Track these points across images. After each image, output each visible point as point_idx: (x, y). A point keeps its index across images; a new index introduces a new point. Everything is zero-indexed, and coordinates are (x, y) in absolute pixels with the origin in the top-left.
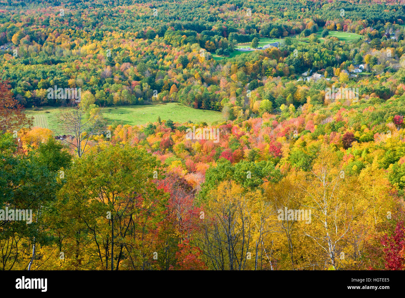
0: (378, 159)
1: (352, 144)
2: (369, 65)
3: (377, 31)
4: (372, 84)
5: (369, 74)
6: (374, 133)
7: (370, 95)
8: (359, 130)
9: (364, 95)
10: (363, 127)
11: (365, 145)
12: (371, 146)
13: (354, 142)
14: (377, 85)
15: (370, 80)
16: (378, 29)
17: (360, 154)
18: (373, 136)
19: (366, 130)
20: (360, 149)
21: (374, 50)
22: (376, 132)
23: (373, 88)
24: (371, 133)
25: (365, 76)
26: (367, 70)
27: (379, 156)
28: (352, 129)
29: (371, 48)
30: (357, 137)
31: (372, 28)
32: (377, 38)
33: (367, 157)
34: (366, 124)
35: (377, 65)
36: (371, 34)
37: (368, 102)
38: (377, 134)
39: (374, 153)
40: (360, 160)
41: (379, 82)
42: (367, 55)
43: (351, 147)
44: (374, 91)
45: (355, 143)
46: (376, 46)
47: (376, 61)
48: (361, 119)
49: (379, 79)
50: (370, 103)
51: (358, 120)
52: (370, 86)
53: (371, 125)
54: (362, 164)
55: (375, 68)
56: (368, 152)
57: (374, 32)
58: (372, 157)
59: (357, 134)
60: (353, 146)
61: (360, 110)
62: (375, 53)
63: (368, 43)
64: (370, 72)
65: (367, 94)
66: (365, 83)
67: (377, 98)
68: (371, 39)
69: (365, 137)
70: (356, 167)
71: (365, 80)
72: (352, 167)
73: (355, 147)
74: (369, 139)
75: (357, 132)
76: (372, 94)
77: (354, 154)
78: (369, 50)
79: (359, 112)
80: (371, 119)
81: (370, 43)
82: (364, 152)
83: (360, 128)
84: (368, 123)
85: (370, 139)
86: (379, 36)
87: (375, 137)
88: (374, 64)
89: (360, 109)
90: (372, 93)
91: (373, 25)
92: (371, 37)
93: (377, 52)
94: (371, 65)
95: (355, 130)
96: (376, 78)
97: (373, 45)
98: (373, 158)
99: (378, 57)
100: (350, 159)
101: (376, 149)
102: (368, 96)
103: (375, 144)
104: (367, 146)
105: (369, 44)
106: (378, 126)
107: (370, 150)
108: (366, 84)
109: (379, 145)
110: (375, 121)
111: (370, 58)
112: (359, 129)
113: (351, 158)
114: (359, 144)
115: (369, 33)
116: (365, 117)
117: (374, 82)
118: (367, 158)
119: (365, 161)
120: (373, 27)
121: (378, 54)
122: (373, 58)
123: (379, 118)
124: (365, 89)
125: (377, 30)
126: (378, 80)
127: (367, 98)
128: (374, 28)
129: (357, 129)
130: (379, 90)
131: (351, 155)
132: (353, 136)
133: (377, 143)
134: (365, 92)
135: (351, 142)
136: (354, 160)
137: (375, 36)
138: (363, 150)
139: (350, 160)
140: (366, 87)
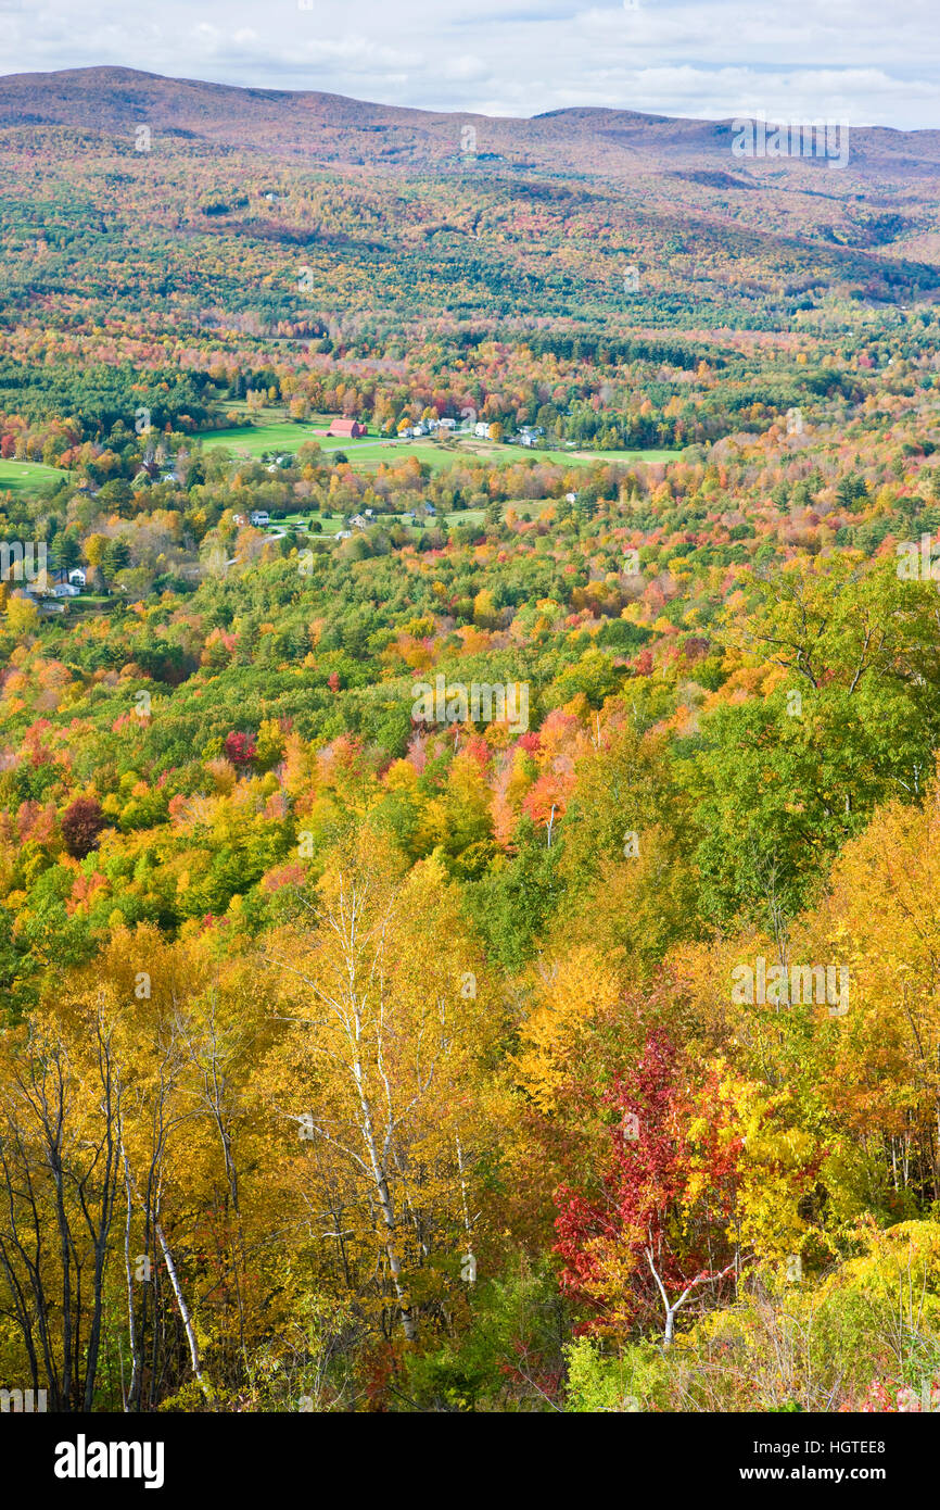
0: (191, 884)
1: (100, 837)
2: (100, 570)
3: (117, 457)
4: (123, 633)
5: (104, 600)
6: (167, 798)
7: (119, 671)
8: (113, 791)
9: (99, 673)
10: (127, 778)
11: (143, 840)
12: (164, 841)
13: (105, 831)
14: (139, 637)
15: (114, 620)
16: (118, 447)
17: (129, 871)
18: (164, 808)
19: (140, 788)
20: (127, 854)
21: (114, 519)
22: (172, 791)
23: (129, 648)
24: (158, 798)
25: (92, 607)
26: (98, 586)
27: (194, 871)
28: (91, 788)
29: (102, 514)
30: (110, 815)
31: (99, 447)
32: (117, 480)
33: (153, 879)
34: (134, 769)
35: (127, 571)
36: (96, 467)
37: (119, 695)
38: (179, 799)
39: (176, 863)
40: (132, 890)
41: (146, 627)
42: (93, 536)
43: (96, 848)
44: (133, 657)
45: (107, 836)
46: (117, 505)
47: (122, 557)
48: (118, 751)
49: (143, 616)
50: (126, 699)
51: (106, 756)
52: (118, 642)
53: (155, 769)
54: (140, 904)
55: (123, 579)
56: (154, 862)
57: (105, 458)
58: (169, 878)
59: (109, 804)
60: (103, 846)
61: (101, 722)
62: (117, 529)
63: (89, 496)
64: (105, 594)
65: (110, 669)
66: (98, 629)
67: (147, 679)
68: (100, 484)
69: (137, 812)
70: (121, 915)
71: (97, 620)
72: (108, 916)
73: (111, 849)
74: (152, 820)
75: (111, 797)
76: (127, 669)
77: (109, 872)
78: (98, 520)
79: (100, 728)
80: (149, 750)
81: (96, 495)
82: (143, 860)
83: (116, 782)
84: (140, 765)
85: (156, 818)
86: (125, 472)
87: (171, 809)
88: (118, 568)
89: (103, 719)
90: (125, 664)
91: (101, 437)
92: (98, 476)
93: (123, 526)
94: (108, 570)
95: (102, 791)
96: (133, 612)
97: (108, 502)
98: (174, 881)
99: (128, 542)
100: (96, 891)
101: (181, 850)
102: (112, 674)
103: (178, 833)
104: (149, 843)
105: (97, 500)
106: (177, 772)
107: (160, 855)
108: (101, 634)
109: (190, 835)
110: (165, 758)
111: (103, 544)
112: (111, 785)
113: (101, 887)
114: (122, 836)
115: (91, 461)
116: (131, 746)
117: (128, 626)
118: (153, 884)
119: (146, 892)
120: (100, 442)
121: (128, 532)
122: (112, 546)
123: (177, 746)
124: (101, 652)
125: (114, 451)
126: (139, 619)
127: (112, 683)
128: (106, 447)
129: (107, 785)
130: (149, 654)
131: (98, 876)
132: (98, 810)
133: (183, 829)
134: (102, 662)
135: (92, 834)
136: (111, 894)
137: (110, 472)
138: (137, 857)
139: (96, 894)
140: (103, 644)
